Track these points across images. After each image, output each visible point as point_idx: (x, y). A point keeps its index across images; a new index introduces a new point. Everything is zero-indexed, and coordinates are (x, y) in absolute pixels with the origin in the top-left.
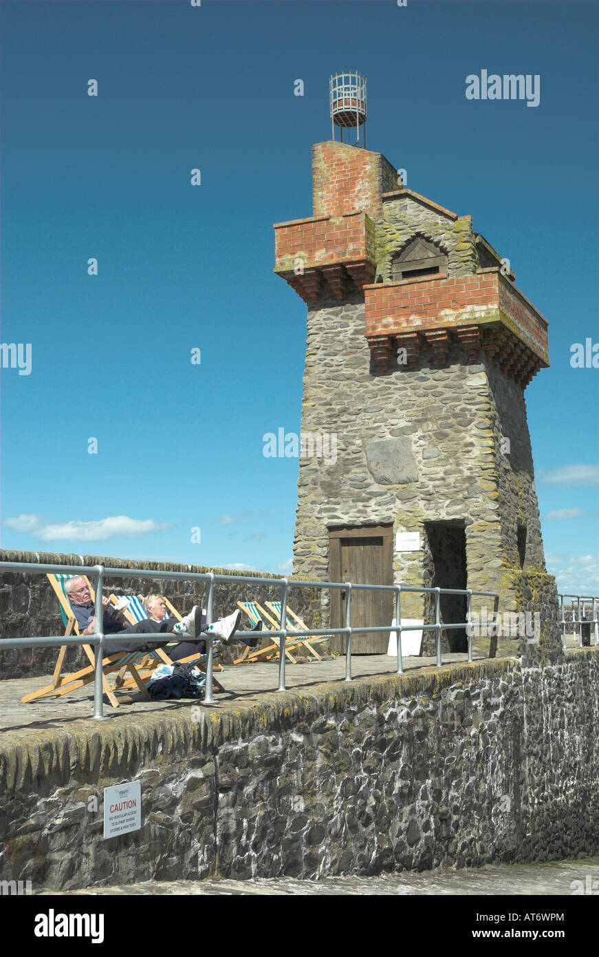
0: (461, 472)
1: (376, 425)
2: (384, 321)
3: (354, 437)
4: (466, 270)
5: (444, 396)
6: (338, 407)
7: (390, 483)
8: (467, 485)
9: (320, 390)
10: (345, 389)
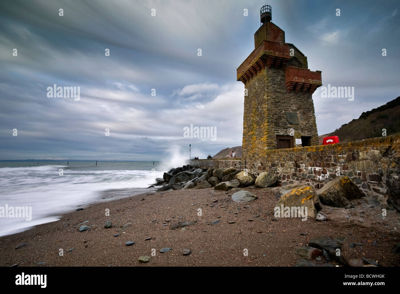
0: (309, 124)
1: (288, 107)
2: (295, 78)
3: (282, 110)
5: (304, 103)
6: (277, 100)
7: (292, 125)
8: (311, 127)
9: (272, 94)
10: (279, 95)
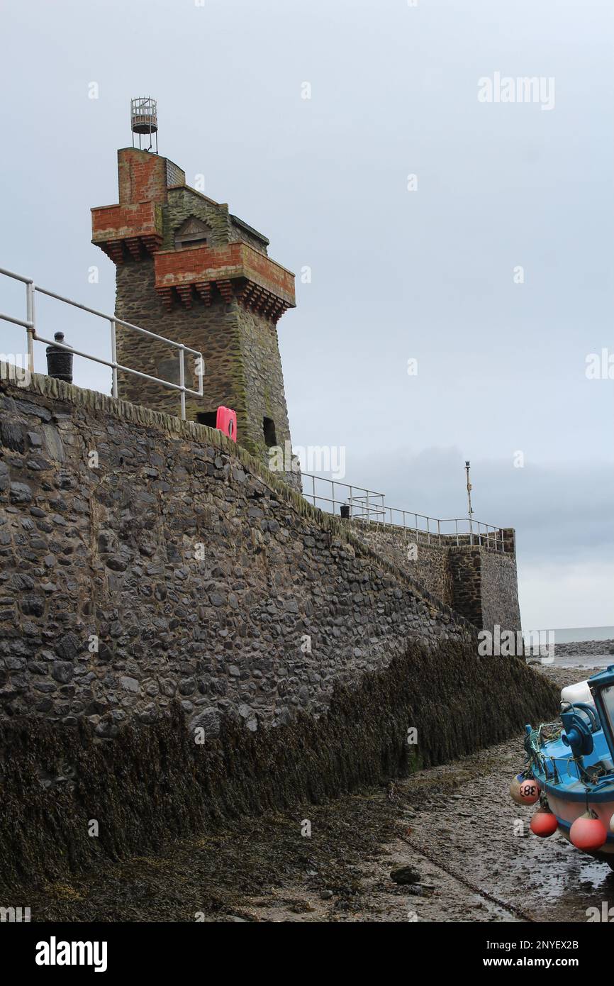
1: (164, 349)
2: (168, 277)
3: (149, 358)
4: (223, 241)
5: (210, 328)
6: (139, 337)
